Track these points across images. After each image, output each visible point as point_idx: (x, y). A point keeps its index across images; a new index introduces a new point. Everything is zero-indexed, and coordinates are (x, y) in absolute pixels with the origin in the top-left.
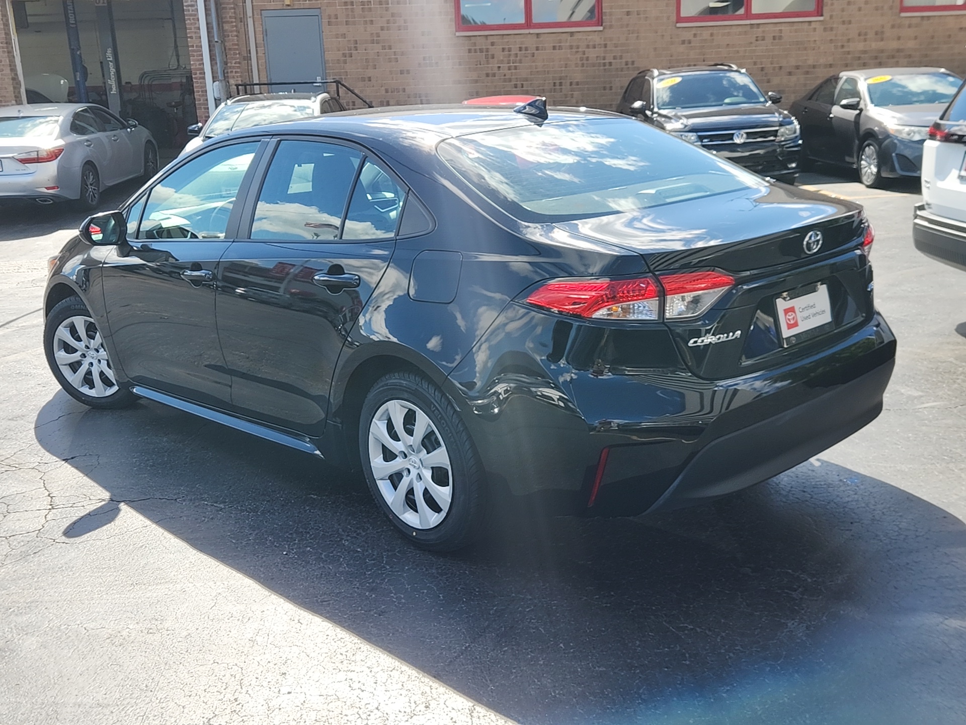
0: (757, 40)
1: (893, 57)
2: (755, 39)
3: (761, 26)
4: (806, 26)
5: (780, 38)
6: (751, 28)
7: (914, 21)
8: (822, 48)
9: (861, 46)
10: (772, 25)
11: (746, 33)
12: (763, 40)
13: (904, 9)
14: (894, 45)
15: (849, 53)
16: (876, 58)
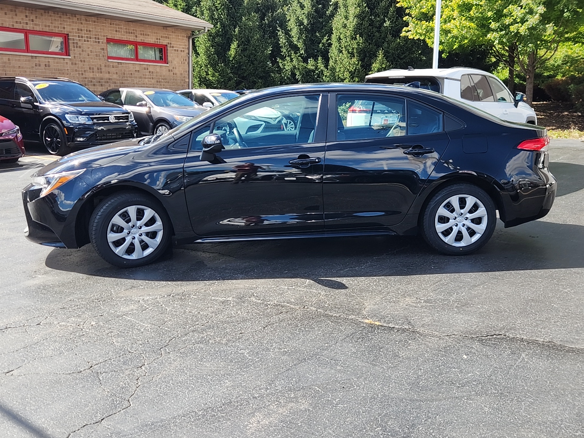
0: (36, 66)
1: (107, 82)
2: (35, 65)
3: (37, 58)
4: (62, 61)
5: (49, 66)
6: (32, 58)
7: (115, 64)
8: (72, 74)
9: (91, 75)
10: (43, 58)
11: (29, 61)
12: (40, 66)
13: (109, 58)
14: (107, 76)
15: (86, 78)
16: (99, 82)
